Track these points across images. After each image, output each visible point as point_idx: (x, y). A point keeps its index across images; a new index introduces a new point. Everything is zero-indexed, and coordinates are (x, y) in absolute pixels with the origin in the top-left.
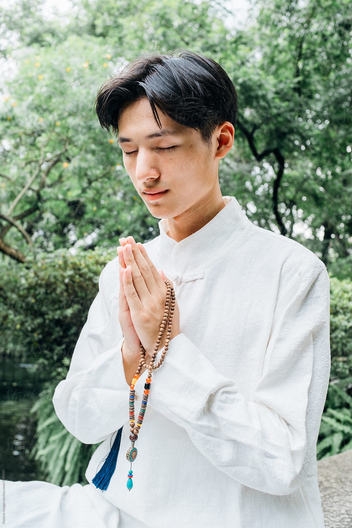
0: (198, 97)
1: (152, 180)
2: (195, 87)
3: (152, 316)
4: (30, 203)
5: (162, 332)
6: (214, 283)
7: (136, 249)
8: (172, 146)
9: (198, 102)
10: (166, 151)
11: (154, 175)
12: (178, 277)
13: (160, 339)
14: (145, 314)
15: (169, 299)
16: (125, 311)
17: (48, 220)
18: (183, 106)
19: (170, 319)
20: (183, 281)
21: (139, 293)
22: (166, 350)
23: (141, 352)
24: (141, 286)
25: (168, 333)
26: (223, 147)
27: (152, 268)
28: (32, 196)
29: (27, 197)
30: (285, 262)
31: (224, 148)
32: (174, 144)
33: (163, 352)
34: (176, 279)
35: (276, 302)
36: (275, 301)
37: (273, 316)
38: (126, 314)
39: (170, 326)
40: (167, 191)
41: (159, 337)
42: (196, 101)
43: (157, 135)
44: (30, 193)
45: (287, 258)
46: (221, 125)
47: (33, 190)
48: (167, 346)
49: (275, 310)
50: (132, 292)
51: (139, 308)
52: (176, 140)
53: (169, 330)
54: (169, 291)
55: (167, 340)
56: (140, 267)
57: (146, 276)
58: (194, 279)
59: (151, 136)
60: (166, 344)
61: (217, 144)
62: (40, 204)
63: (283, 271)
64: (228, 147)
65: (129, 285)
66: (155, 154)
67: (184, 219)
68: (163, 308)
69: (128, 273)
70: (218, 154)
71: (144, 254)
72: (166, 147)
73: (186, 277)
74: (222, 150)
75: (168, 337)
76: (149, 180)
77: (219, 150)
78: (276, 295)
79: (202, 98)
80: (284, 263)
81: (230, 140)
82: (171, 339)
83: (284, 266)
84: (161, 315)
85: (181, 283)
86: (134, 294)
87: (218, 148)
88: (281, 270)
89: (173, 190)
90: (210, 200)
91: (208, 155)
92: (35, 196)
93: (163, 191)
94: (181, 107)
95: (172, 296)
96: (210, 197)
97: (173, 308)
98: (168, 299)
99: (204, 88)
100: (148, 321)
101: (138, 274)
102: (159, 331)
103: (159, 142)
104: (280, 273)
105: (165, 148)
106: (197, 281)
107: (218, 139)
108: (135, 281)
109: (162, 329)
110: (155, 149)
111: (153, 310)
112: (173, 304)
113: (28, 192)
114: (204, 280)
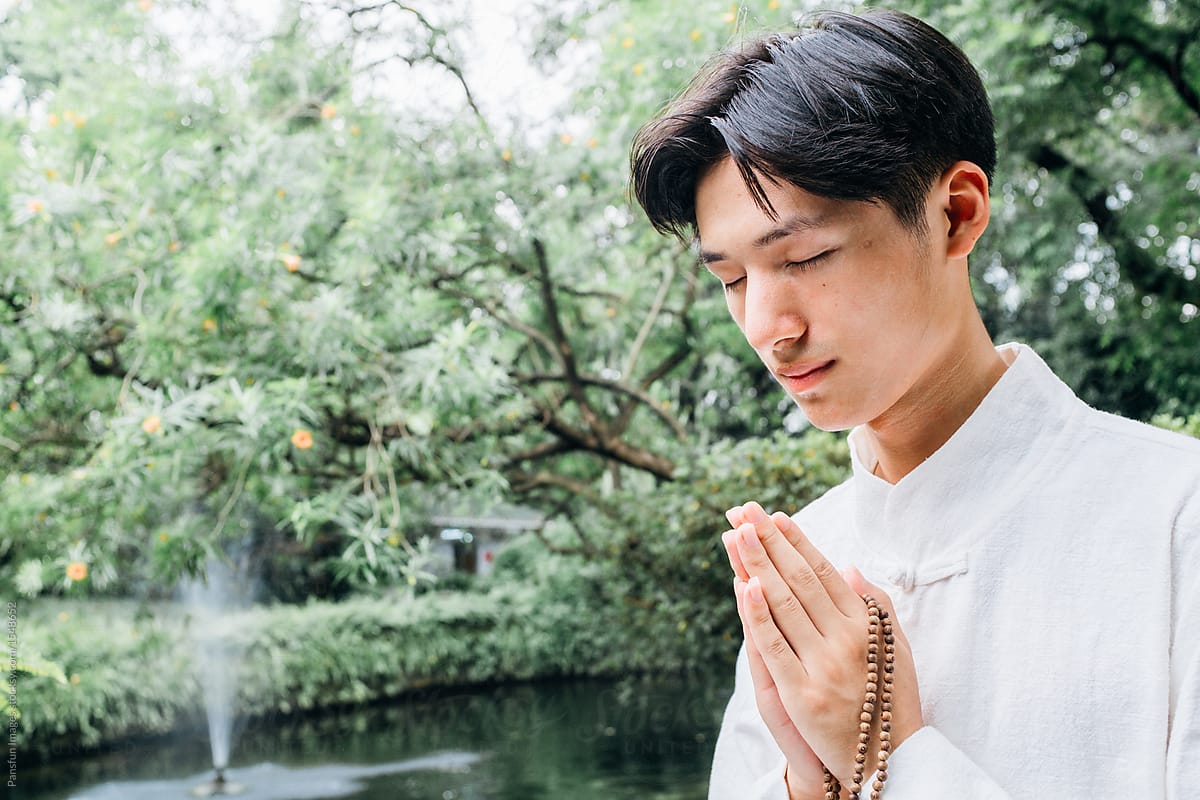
0: (862, 121)
1: (788, 344)
2: (853, 98)
3: (832, 694)
4: (669, 341)
5: (866, 733)
6: (996, 581)
7: (766, 532)
8: (821, 252)
9: (863, 134)
10: (807, 267)
11: (790, 331)
12: (905, 575)
13: (862, 752)
14: (814, 694)
15: (875, 645)
16: (765, 689)
17: (718, 369)
18: (824, 154)
19: (886, 695)
20: (919, 581)
21: (791, 640)
22: (882, 779)
23: (826, 785)
24: (796, 622)
25: (883, 734)
26: (963, 228)
27: (823, 568)
28: (673, 325)
29: (661, 331)
30: (1182, 508)
31: (966, 229)
32: (826, 246)
33: (873, 785)
34: (900, 581)
35: (1172, 626)
36: (1169, 621)
37: (1170, 663)
38: (768, 694)
39: (885, 714)
40: (831, 364)
41: (861, 745)
42: (856, 133)
43: (779, 234)
44: (667, 321)
45: (1186, 498)
46: (946, 172)
47: (672, 313)
48: (882, 770)
49: (1174, 648)
50: (771, 642)
51: (797, 680)
52: (829, 236)
53: (885, 724)
54: (873, 623)
55: (881, 754)
56: (786, 576)
57: (805, 595)
58: (944, 576)
59: (765, 240)
60: (881, 764)
61: (945, 222)
62: (692, 341)
63: (1179, 536)
64: (977, 224)
65: (762, 625)
66: (785, 278)
67: (897, 422)
68: (862, 669)
69: (753, 596)
70: (952, 248)
71: (793, 539)
72: (806, 259)
73: (926, 571)
74: (961, 236)
75: (884, 743)
76: (782, 344)
77: (954, 238)
78: (1169, 604)
79: (875, 122)
80: (1179, 513)
81: (978, 207)
82: (892, 751)
83: (1179, 522)
84: (858, 688)
85: (914, 586)
86: (778, 644)
87: (951, 233)
88: (1172, 533)
89: (847, 359)
90: (958, 366)
91: (925, 255)
92: (678, 323)
93: (821, 365)
94: (821, 156)
95: (884, 632)
96: (955, 358)
97: (889, 665)
98: (872, 646)
99: (876, 94)
100: (823, 709)
101: (780, 592)
102: (859, 730)
103: (786, 249)
104: (1172, 543)
105: (805, 261)
106: (953, 579)
107: (946, 210)
108: (777, 611)
109: (864, 725)
110: (784, 267)
111: (837, 678)
112: (889, 656)
113: (660, 318)
114: (969, 577)
